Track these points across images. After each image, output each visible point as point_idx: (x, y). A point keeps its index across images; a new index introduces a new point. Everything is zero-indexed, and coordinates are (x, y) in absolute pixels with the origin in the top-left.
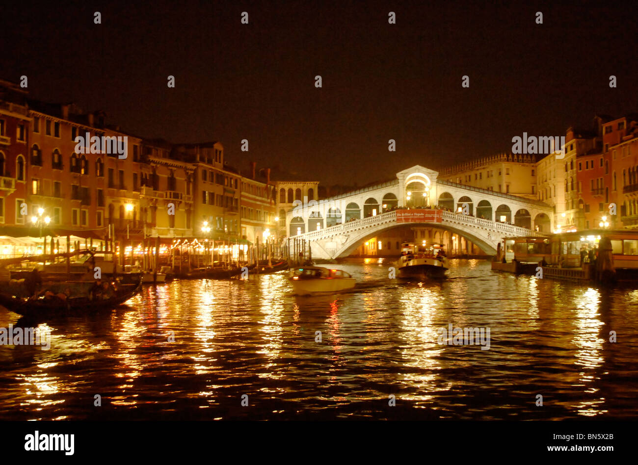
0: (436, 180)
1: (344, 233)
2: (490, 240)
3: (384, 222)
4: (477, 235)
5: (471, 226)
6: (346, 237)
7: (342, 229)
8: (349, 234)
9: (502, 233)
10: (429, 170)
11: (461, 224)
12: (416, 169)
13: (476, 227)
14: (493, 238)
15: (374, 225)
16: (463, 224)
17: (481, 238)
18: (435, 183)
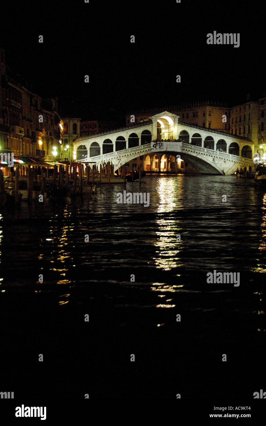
0: (178, 122)
1: (117, 157)
2: (214, 164)
3: (145, 150)
4: (205, 160)
5: (202, 154)
6: (119, 161)
7: (116, 154)
8: (120, 158)
9: (222, 158)
10: (174, 115)
11: (196, 152)
12: (164, 114)
13: (206, 154)
14: (216, 162)
15: (138, 152)
16: (197, 152)
17: (208, 162)
18: (177, 124)
